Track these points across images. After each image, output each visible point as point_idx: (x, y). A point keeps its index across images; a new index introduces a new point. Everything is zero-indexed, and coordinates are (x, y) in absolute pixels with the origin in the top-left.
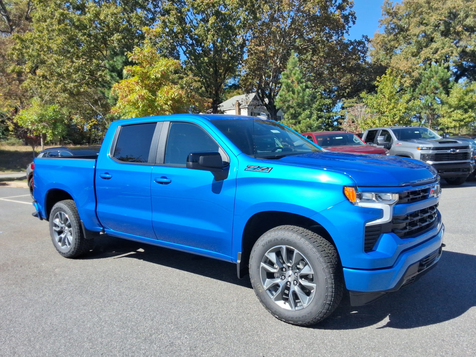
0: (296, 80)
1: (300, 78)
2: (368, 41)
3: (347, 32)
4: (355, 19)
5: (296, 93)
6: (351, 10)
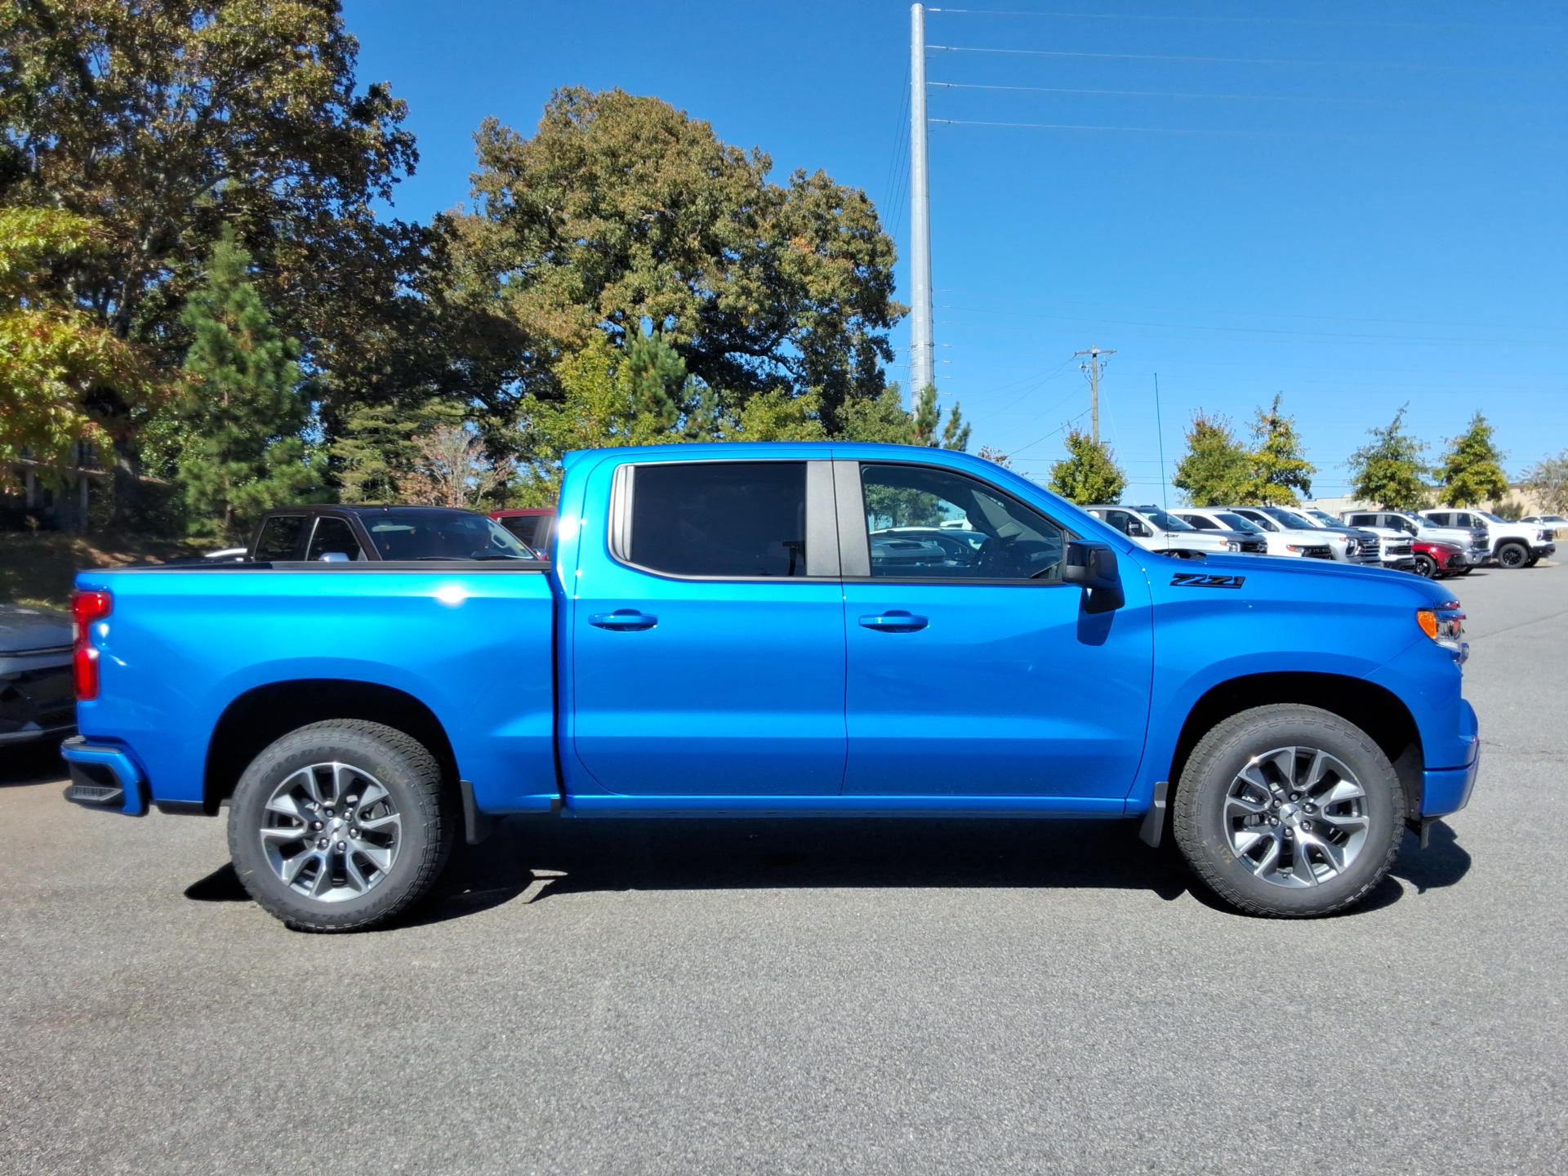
0: (248, 326)
1: (262, 320)
2: (455, 235)
3: (385, 194)
4: (416, 160)
5: (252, 370)
6: (397, 126)
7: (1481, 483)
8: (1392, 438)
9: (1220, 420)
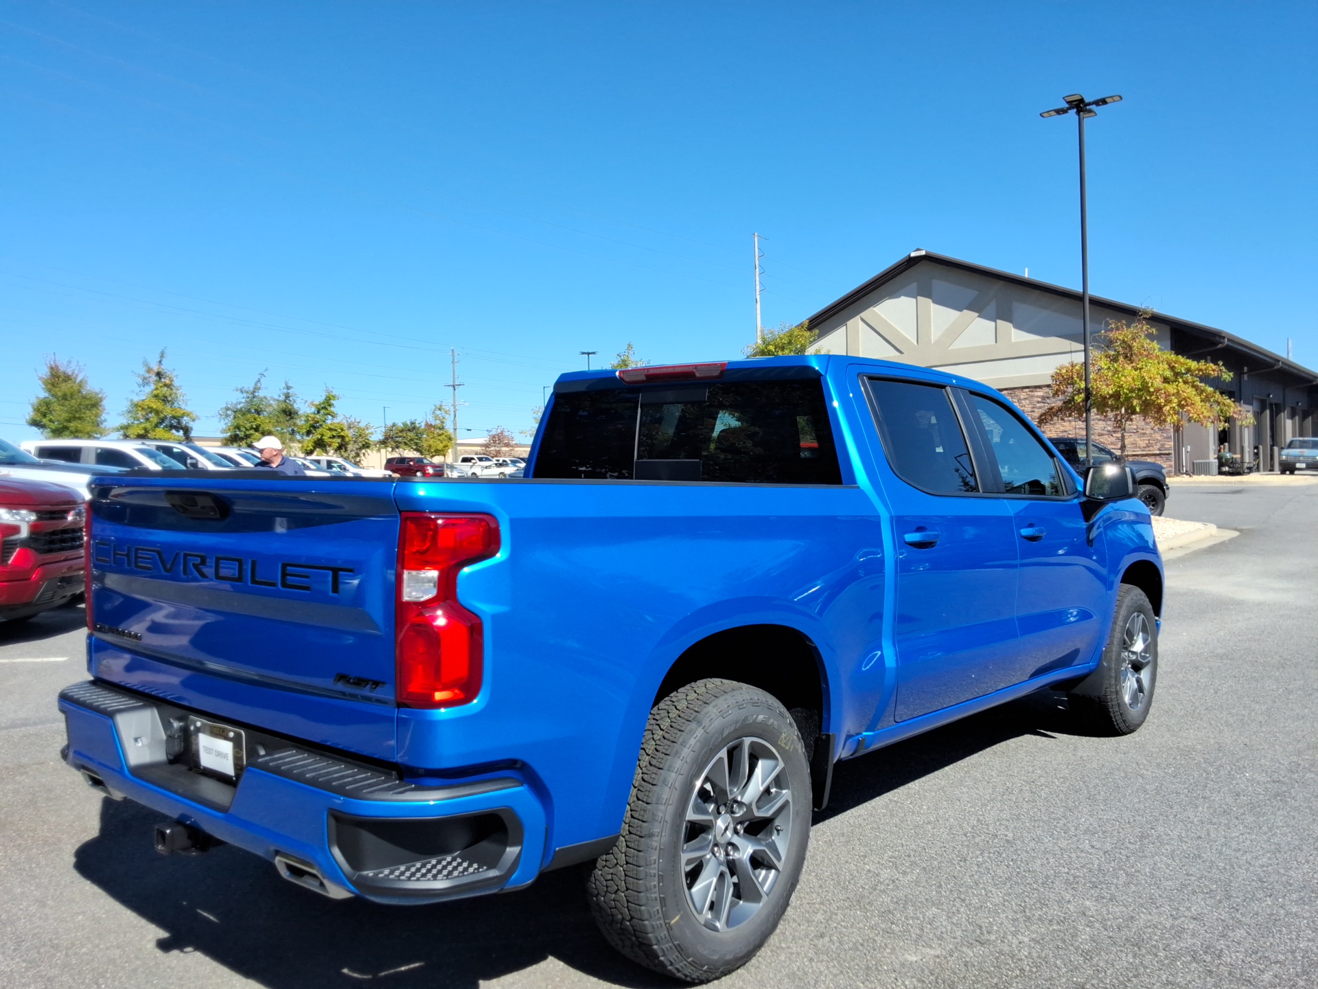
7: (334, 437)
8: (254, 397)
9: (73, 366)
